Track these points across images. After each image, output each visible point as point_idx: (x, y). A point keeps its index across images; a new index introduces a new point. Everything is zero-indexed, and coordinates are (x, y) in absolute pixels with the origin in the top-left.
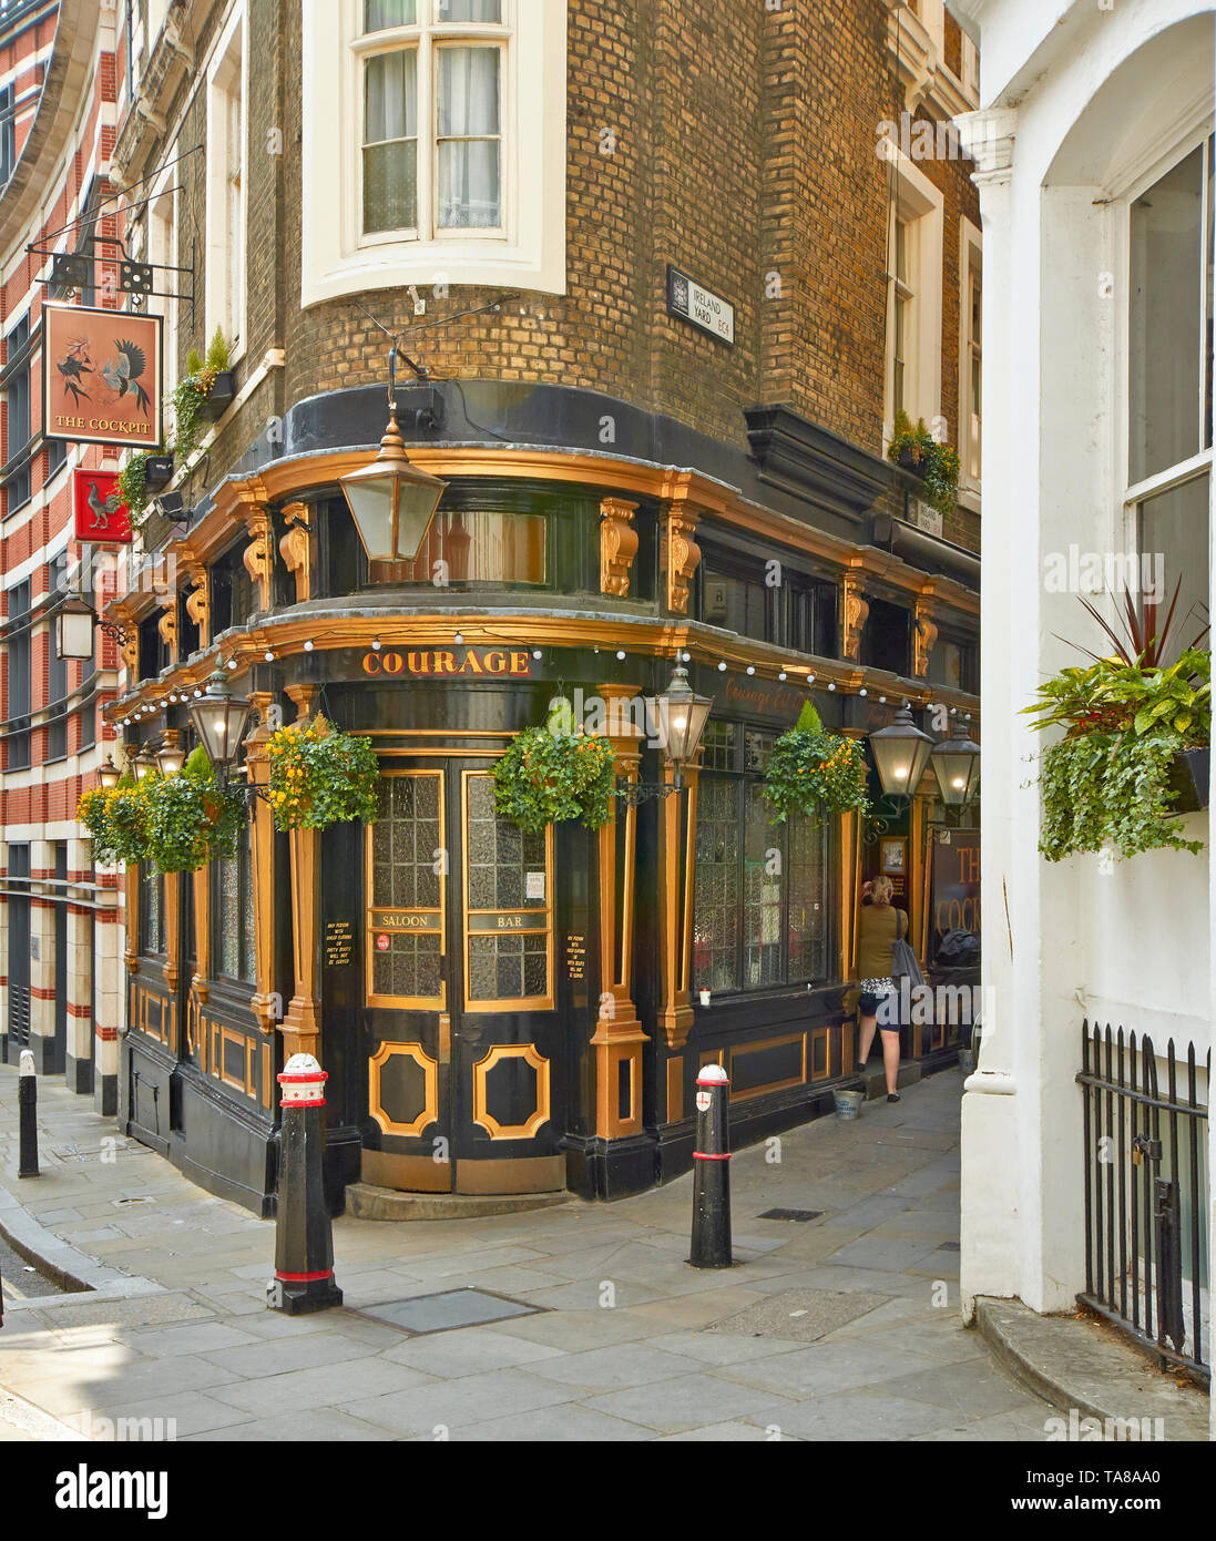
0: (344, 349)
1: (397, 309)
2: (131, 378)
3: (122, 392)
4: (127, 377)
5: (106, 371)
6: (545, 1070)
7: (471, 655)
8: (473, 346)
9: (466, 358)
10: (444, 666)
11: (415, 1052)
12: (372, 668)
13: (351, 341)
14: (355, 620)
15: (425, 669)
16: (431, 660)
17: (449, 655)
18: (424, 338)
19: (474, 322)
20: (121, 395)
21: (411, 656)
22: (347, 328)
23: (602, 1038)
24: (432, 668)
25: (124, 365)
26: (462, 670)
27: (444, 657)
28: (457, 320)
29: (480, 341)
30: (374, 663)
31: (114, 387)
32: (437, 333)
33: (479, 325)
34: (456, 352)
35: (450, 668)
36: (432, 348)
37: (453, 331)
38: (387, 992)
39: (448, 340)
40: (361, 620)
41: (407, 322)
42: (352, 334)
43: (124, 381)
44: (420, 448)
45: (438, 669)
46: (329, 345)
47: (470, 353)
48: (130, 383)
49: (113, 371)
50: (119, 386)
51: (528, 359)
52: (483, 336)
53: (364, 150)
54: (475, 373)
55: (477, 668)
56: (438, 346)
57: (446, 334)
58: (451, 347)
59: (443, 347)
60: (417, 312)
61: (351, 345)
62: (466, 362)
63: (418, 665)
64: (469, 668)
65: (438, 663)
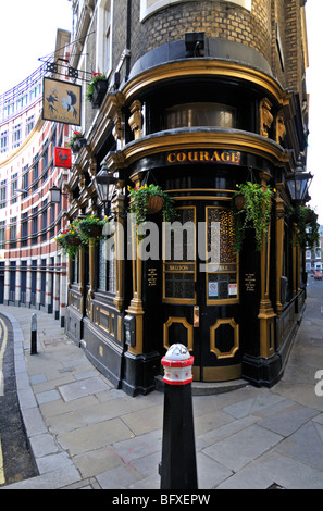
3: (68, 110)
4: (70, 104)
6: (237, 328)
7: (216, 153)
8: (217, 25)
10: (204, 158)
11: (183, 321)
12: (172, 160)
15: (196, 159)
16: (199, 156)
17: (207, 153)
21: (190, 154)
23: (262, 315)
24: (199, 159)
26: (212, 159)
27: (204, 155)
28: (210, 14)
29: (219, 23)
30: (173, 158)
32: (201, 19)
33: (219, 17)
35: (207, 158)
37: (208, 18)
38: (171, 296)
39: (206, 21)
43: (69, 106)
45: (202, 159)
46: (153, 31)
48: (71, 107)
50: (67, 108)
51: (238, 34)
55: (218, 159)
57: (205, 19)
58: (207, 25)
63: (193, 158)
64: (215, 159)
65: (202, 156)
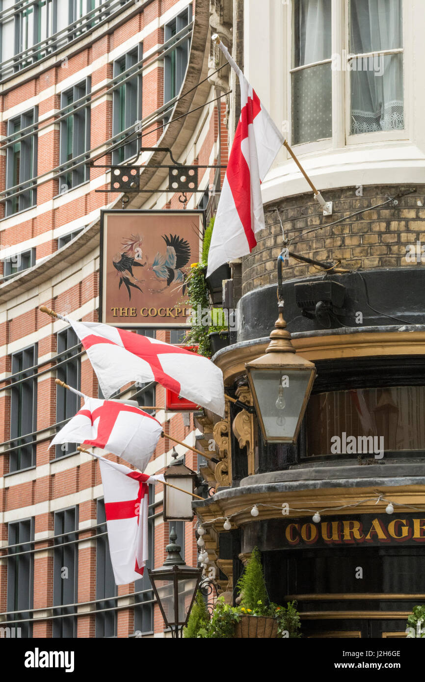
0: (270, 249)
1: (310, 211)
2: (177, 268)
3: (169, 281)
4: (173, 267)
5: (155, 264)
7: (376, 523)
8: (374, 239)
9: (368, 250)
10: (352, 534)
12: (293, 538)
13: (275, 242)
14: (273, 494)
15: (335, 537)
16: (341, 530)
17: (357, 525)
18: (332, 235)
19: (375, 217)
20: (168, 284)
22: (273, 230)
24: (342, 536)
25: (171, 257)
26: (368, 537)
27: (352, 527)
28: (360, 216)
29: (380, 234)
30: (296, 533)
31: (162, 278)
32: (342, 230)
33: (380, 219)
34: (359, 245)
35: (357, 536)
36: (339, 243)
37: (356, 226)
39: (352, 235)
40: (277, 494)
41: (318, 222)
42: (276, 236)
43: (171, 272)
44: (323, 335)
45: (347, 537)
47: (371, 246)
48: (176, 272)
49: (161, 263)
50: (167, 275)
52: (383, 229)
53: (292, 73)
54: (376, 263)
55: (381, 535)
56: (343, 241)
57: (351, 230)
58: (355, 241)
59: (348, 242)
60: (325, 213)
61: (276, 245)
62: (368, 253)
63: (330, 534)
64: (374, 536)
65: (347, 532)
